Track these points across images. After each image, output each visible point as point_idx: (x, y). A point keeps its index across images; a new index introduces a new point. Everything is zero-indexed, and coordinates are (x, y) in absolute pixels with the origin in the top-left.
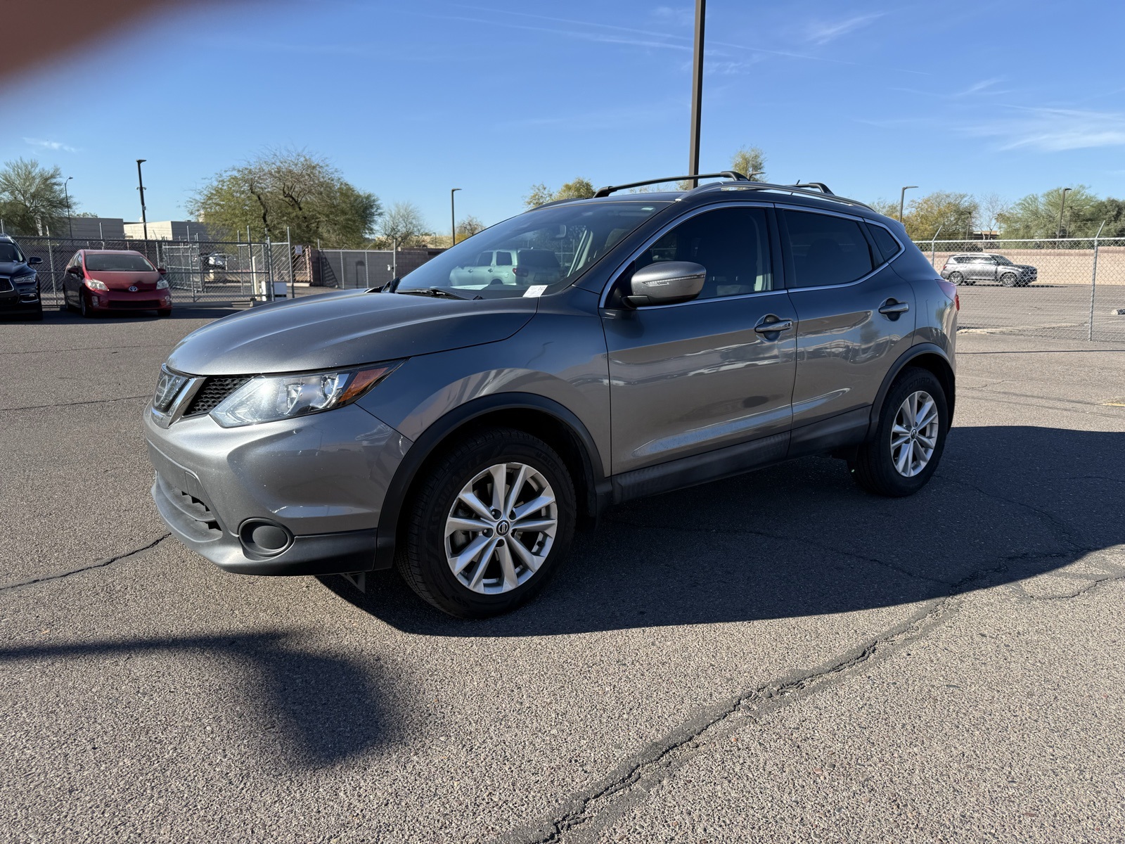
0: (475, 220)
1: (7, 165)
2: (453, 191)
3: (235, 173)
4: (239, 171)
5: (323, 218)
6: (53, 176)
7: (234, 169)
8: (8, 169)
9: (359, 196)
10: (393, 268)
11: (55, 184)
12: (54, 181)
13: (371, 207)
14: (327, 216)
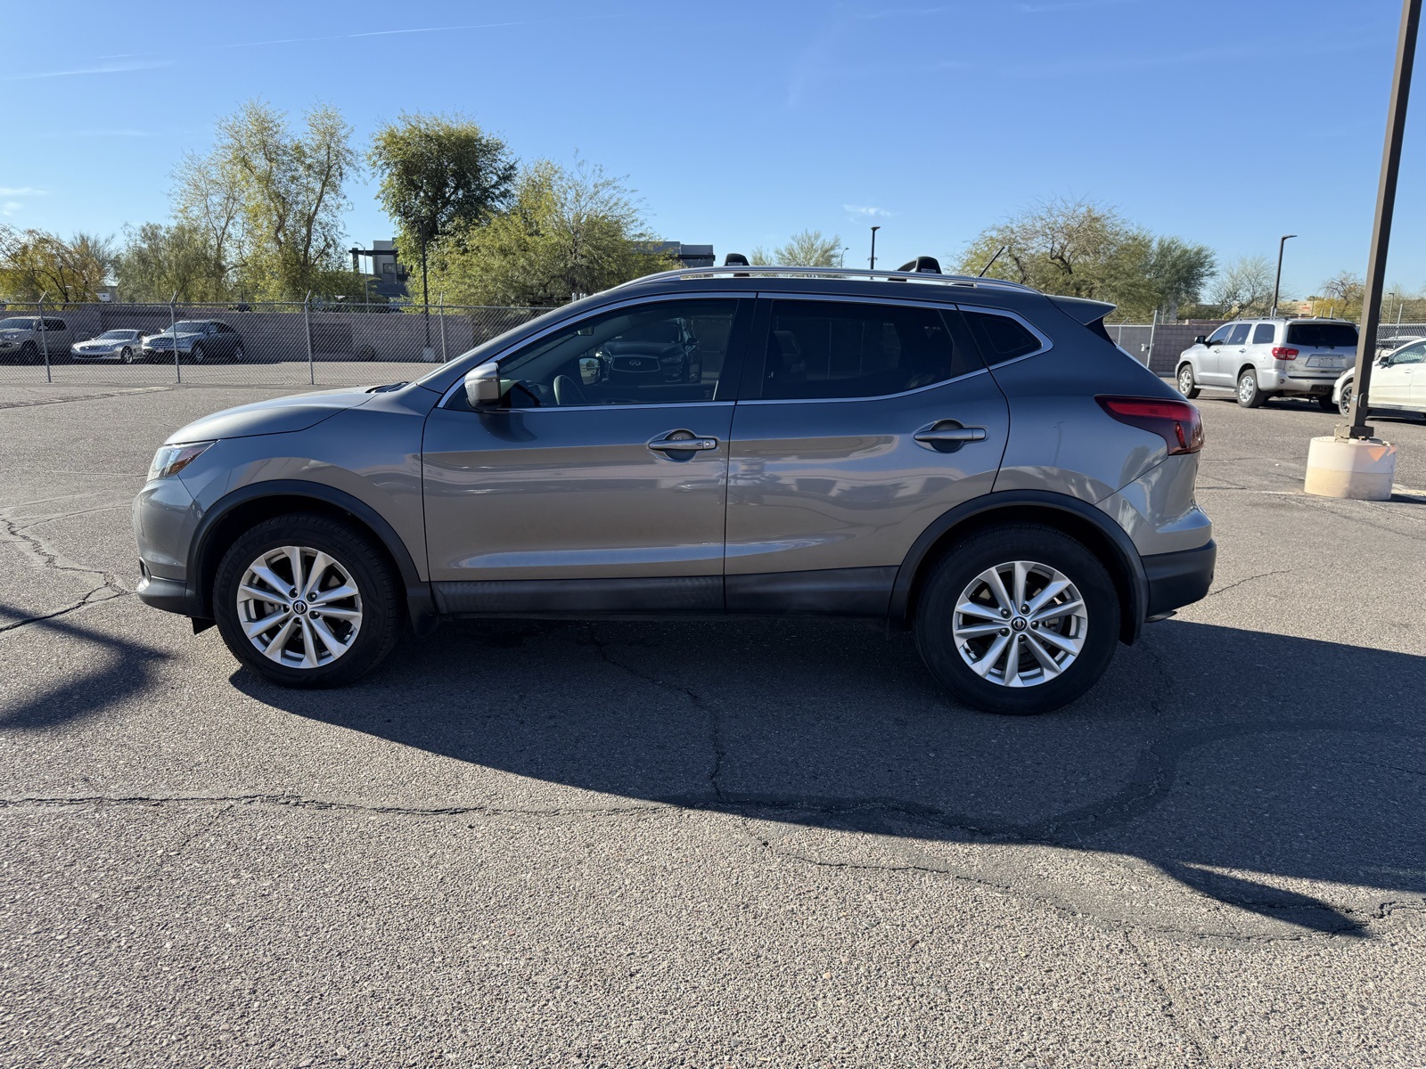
0: (1352, 277)
1: (793, 238)
2: (1284, 239)
3: (994, 234)
4: (999, 230)
5: (1098, 284)
6: (832, 248)
7: (993, 229)
8: (793, 242)
9: (1185, 252)
10: (1148, 348)
11: (833, 256)
12: (832, 253)
13: (1202, 265)
14: (1103, 281)
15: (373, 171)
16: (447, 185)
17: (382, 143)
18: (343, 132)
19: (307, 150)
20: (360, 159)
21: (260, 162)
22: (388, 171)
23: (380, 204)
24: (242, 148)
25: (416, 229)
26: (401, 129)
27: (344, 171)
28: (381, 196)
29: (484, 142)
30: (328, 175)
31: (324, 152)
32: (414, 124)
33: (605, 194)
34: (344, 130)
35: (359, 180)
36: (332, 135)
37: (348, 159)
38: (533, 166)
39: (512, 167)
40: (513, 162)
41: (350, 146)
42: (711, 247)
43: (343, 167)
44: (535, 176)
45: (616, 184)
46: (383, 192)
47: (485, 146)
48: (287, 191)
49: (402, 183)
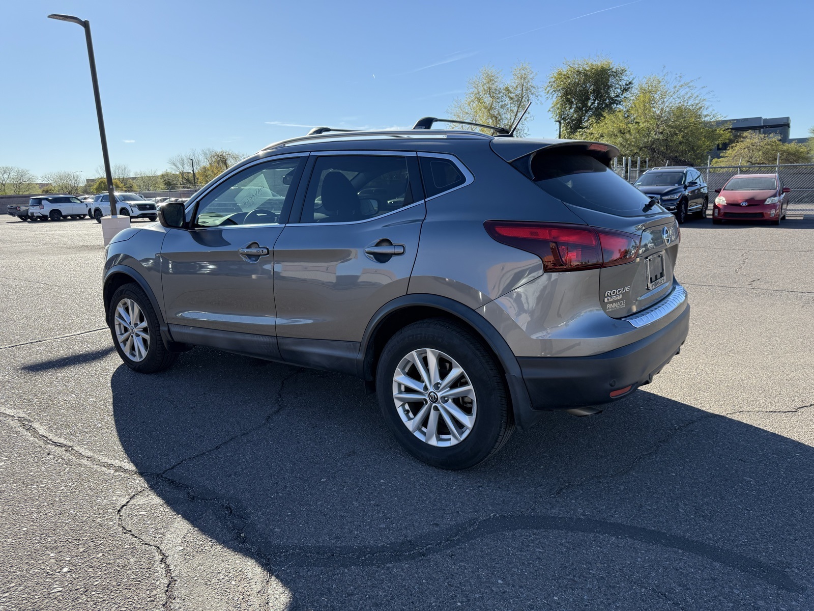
15: (547, 96)
16: (589, 99)
17: (554, 79)
18: (530, 76)
19: (511, 89)
20: (540, 90)
21: (488, 100)
22: (555, 95)
23: (550, 115)
24: (479, 93)
25: (569, 127)
26: (565, 70)
27: (530, 98)
28: (551, 110)
29: (614, 70)
30: (521, 102)
31: (519, 89)
32: (571, 66)
33: (682, 92)
34: (532, 75)
35: (538, 102)
36: (525, 79)
37: (532, 91)
38: (645, 80)
39: (630, 83)
40: (631, 79)
41: (534, 84)
42: (788, 118)
43: (529, 96)
44: (645, 86)
45: (691, 84)
46: (553, 107)
47: (615, 73)
48: (499, 114)
49: (563, 101)
